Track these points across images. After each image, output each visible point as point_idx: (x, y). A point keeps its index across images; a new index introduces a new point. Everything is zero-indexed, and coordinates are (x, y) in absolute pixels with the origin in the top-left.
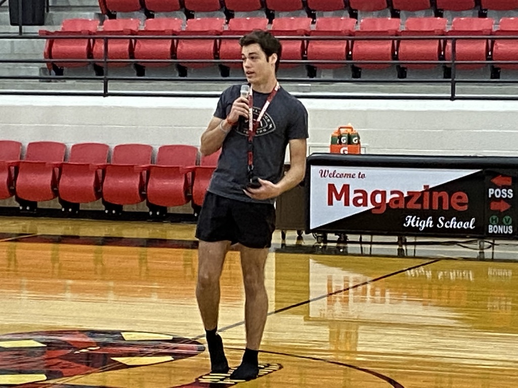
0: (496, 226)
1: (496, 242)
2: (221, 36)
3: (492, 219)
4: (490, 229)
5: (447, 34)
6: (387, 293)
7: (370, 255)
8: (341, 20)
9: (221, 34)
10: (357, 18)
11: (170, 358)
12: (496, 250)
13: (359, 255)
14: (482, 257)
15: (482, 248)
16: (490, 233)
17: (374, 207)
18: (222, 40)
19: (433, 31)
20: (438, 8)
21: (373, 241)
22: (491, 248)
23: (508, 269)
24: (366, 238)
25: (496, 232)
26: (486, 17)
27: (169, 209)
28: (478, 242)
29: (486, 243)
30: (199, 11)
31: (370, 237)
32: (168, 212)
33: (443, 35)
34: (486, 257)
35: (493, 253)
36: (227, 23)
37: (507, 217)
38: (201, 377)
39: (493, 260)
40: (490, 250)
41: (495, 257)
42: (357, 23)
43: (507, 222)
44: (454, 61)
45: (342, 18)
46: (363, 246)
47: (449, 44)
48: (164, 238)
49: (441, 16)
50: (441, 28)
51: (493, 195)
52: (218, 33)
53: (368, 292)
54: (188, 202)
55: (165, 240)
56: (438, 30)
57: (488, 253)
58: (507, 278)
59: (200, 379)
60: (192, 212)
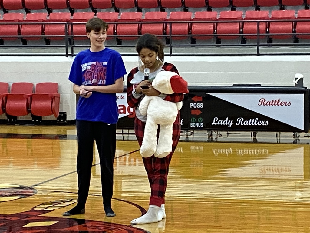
0: (194, 123)
1: (195, 132)
2: (45, 23)
3: (192, 119)
4: (191, 125)
5: (167, 20)
6: (137, 160)
7: (128, 140)
8: (111, 13)
9: (45, 21)
10: (119, 13)
11: (18, 197)
12: (195, 136)
13: (121, 140)
14: (187, 140)
15: (187, 135)
16: (192, 127)
17: (129, 114)
18: (46, 25)
19: (160, 19)
20: (162, 7)
21: (129, 132)
22: (192, 135)
23: (201, 146)
24: (125, 131)
25: (194, 126)
26: (188, 11)
27: (19, 117)
28: (185, 132)
29: (189, 133)
30: (33, 9)
31: (127, 130)
32: (18, 119)
33: (165, 21)
34: (189, 140)
35: (193, 138)
36: (49, 16)
37: (200, 118)
38: (35, 207)
39: (193, 141)
40: (192, 136)
41: (194, 140)
42: (119, 15)
43: (200, 121)
44: (171, 35)
45: (111, 12)
46: (124, 135)
47: (168, 26)
48: (16, 133)
49: (164, 11)
50: (164, 17)
51: (193, 107)
52: (43, 21)
53: (127, 160)
54: (28, 113)
55: (17, 135)
56: (163, 18)
57: (190, 138)
58: (200, 150)
59: (34, 208)
60: (31, 119)
